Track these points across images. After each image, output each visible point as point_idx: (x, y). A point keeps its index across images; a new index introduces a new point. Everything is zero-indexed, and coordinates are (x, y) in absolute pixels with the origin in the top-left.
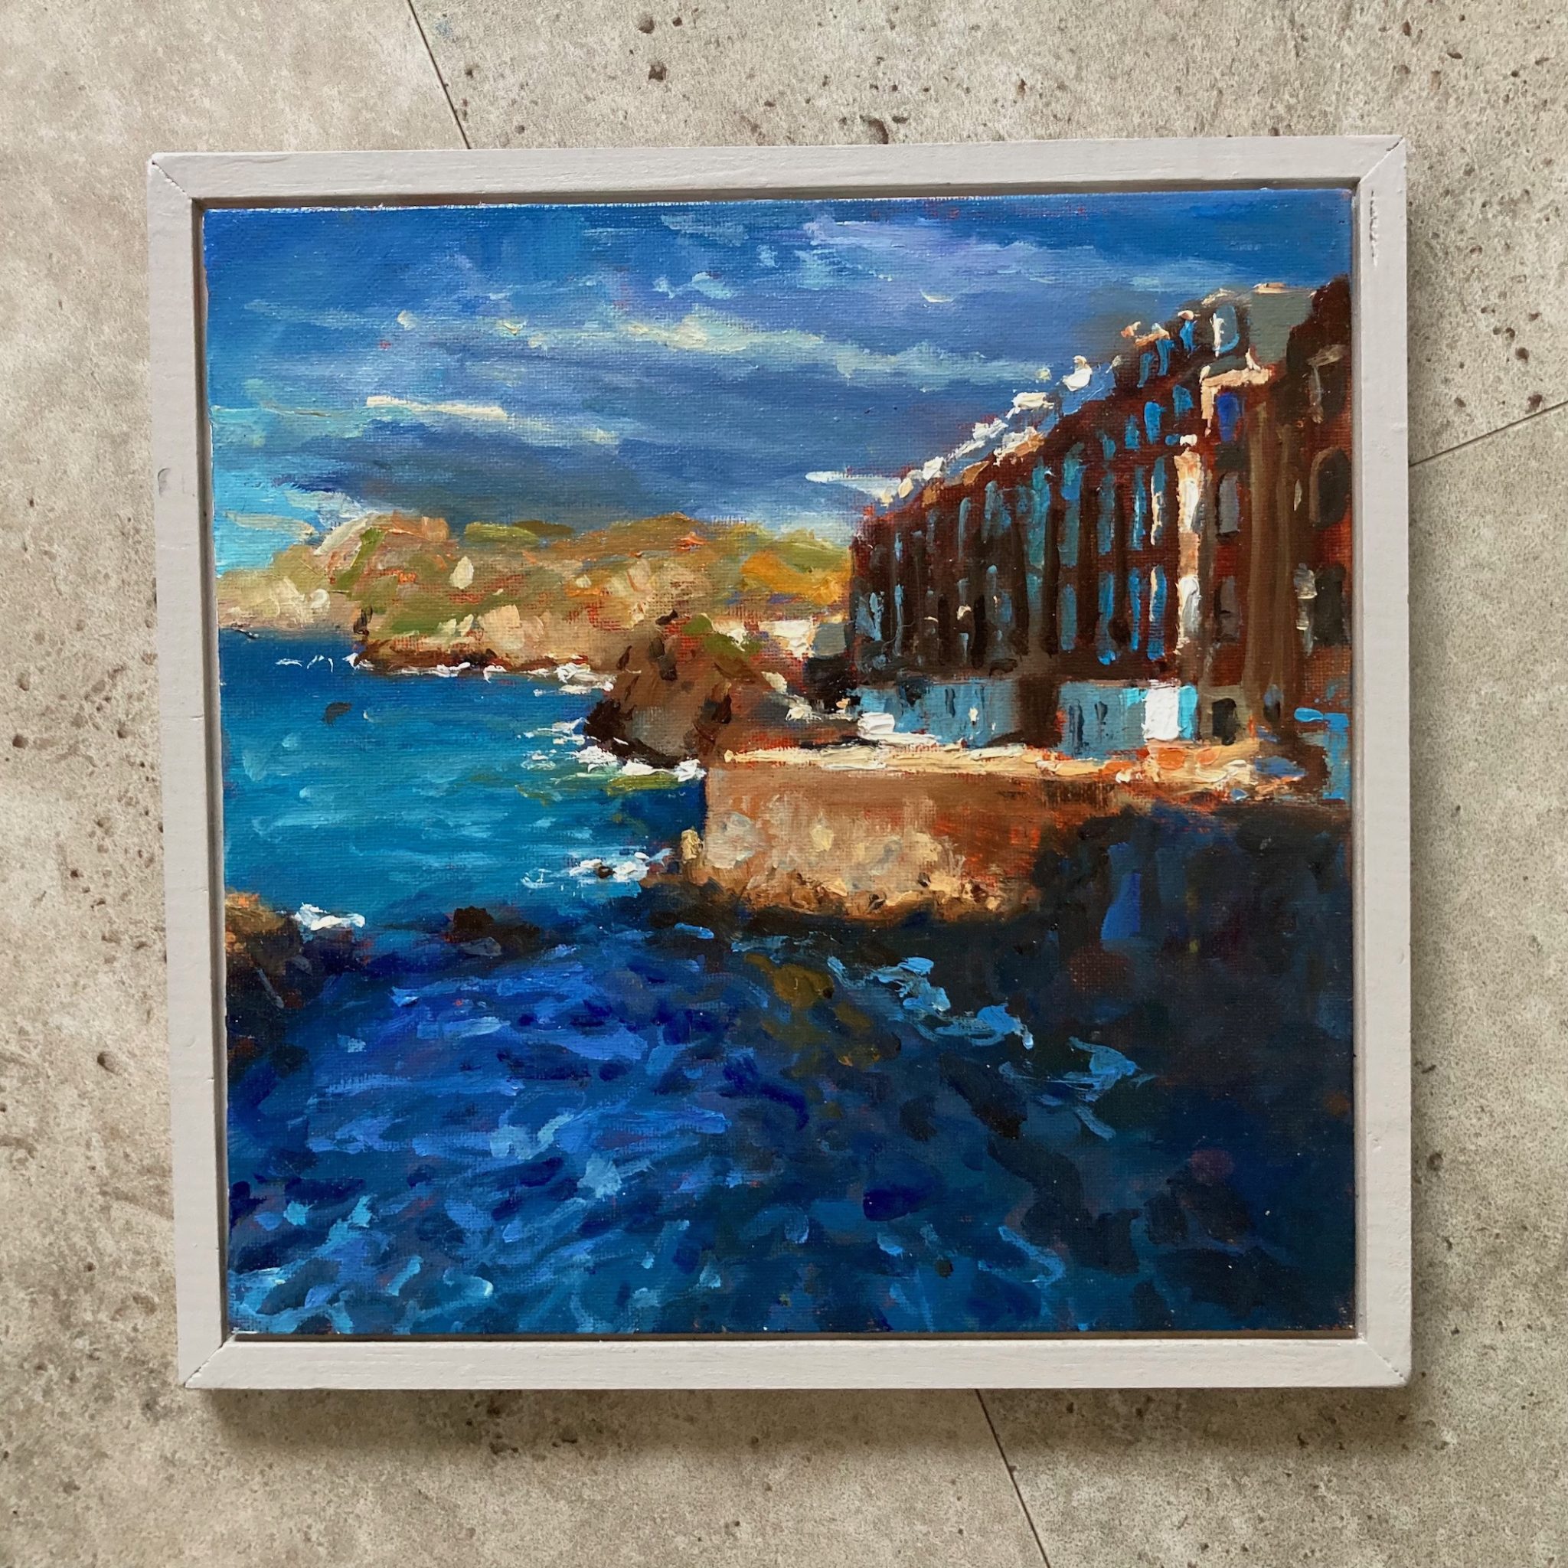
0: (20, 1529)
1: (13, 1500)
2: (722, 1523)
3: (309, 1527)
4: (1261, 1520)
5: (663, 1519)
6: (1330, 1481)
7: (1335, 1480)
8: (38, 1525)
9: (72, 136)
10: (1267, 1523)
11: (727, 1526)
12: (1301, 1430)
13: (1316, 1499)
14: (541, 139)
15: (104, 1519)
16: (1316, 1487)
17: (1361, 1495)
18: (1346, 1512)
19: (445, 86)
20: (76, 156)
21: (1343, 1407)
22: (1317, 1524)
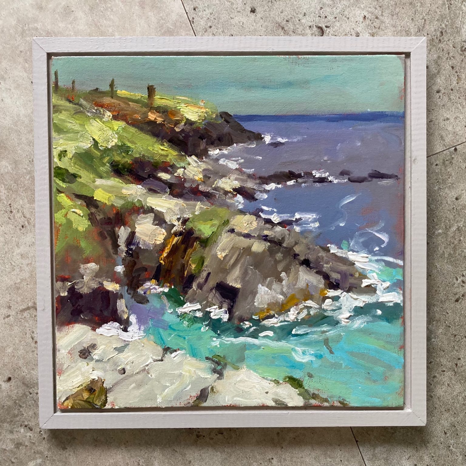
0: (48, 462)
1: (46, 453)
2: (268, 458)
3: (139, 461)
4: (433, 457)
5: (250, 458)
6: (454, 445)
7: (455, 444)
8: (54, 460)
9: (69, 26)
10: (434, 458)
11: (269, 459)
12: (445, 429)
13: (449, 450)
14: (217, 30)
15: (75, 458)
16: (450, 447)
17: (463, 449)
18: (458, 454)
19: (187, 13)
20: (70, 32)
21: (458, 422)
22: (450, 458)
